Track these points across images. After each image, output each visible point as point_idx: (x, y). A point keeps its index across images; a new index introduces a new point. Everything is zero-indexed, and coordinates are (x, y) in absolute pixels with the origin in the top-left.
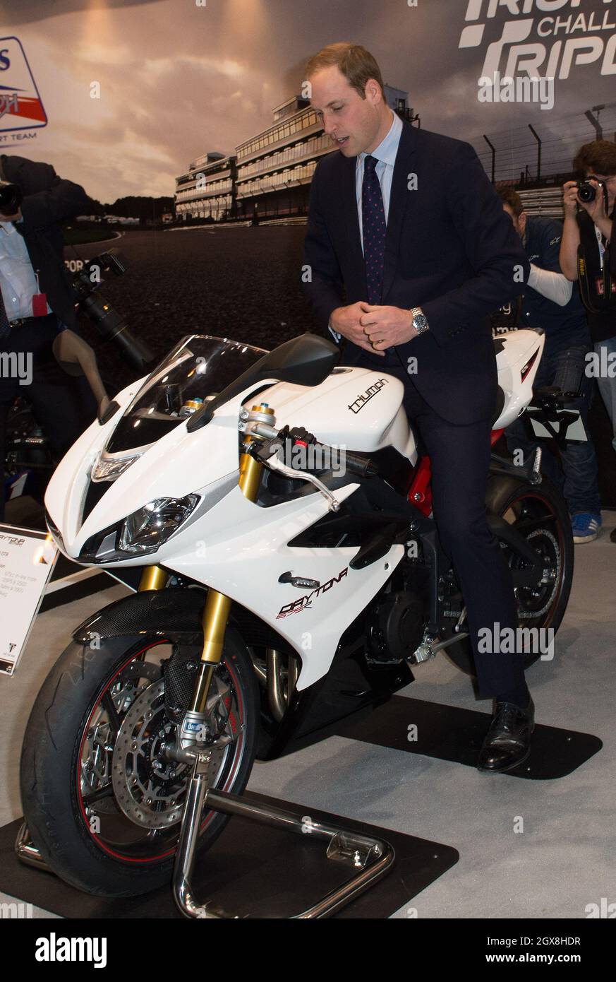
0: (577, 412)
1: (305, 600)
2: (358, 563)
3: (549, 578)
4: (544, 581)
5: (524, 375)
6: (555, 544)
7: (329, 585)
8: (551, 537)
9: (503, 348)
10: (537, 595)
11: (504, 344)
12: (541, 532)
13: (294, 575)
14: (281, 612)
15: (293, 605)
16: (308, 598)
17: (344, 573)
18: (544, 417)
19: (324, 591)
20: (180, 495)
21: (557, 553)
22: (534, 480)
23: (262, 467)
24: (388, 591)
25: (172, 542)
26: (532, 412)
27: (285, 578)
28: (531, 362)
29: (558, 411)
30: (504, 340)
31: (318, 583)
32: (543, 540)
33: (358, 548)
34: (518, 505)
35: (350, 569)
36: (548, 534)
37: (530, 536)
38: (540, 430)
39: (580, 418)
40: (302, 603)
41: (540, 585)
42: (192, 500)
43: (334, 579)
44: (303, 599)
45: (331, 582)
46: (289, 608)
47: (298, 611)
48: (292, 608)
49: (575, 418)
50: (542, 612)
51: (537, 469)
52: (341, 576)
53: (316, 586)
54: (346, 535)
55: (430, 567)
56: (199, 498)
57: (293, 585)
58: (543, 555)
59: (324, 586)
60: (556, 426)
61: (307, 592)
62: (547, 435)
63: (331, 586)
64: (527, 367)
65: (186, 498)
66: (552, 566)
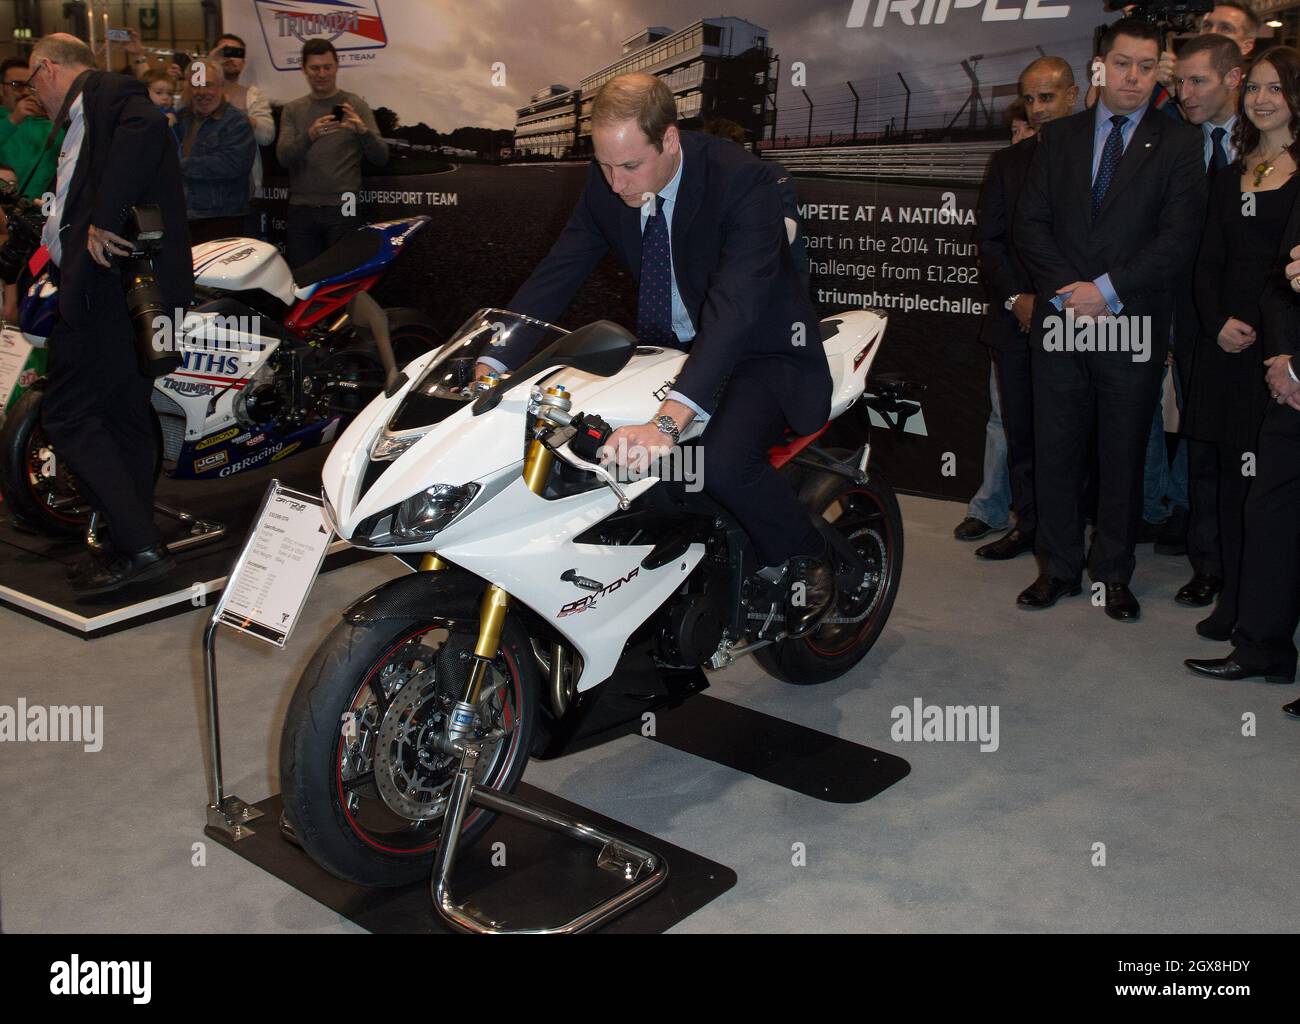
0: (918, 404)
1: (589, 599)
2: (651, 563)
3: (870, 581)
4: (865, 585)
5: (857, 364)
6: (881, 545)
7: (616, 585)
8: (877, 537)
9: (837, 332)
10: (856, 599)
11: (839, 326)
12: (866, 531)
13: (577, 574)
14: (562, 611)
15: (575, 605)
16: (592, 598)
17: (635, 572)
18: (882, 406)
19: (611, 591)
20: (459, 483)
21: (883, 554)
22: (859, 479)
23: (553, 457)
24: (685, 592)
25: (448, 531)
26: (869, 399)
27: (568, 576)
28: (866, 350)
29: (897, 401)
30: (841, 322)
31: (601, 585)
32: (868, 541)
33: (653, 547)
34: (845, 499)
35: (641, 569)
36: (873, 533)
37: (853, 536)
38: (876, 419)
39: (921, 410)
40: (585, 603)
41: (859, 589)
42: (471, 489)
43: (623, 579)
44: (586, 598)
45: (619, 582)
46: (571, 607)
47: (580, 610)
48: (574, 608)
49: (914, 410)
50: (861, 617)
51: (863, 467)
52: (630, 576)
53: (599, 588)
54: (640, 531)
55: (735, 567)
56: (479, 487)
57: (575, 584)
58: (865, 557)
59: (611, 586)
60: (894, 416)
61: (593, 593)
62: (884, 425)
63: (619, 586)
64: (861, 355)
65: (466, 486)
66: (877, 569)
